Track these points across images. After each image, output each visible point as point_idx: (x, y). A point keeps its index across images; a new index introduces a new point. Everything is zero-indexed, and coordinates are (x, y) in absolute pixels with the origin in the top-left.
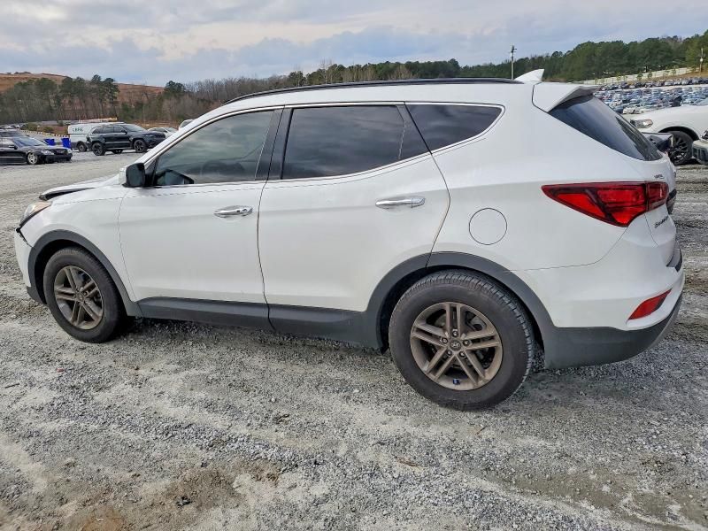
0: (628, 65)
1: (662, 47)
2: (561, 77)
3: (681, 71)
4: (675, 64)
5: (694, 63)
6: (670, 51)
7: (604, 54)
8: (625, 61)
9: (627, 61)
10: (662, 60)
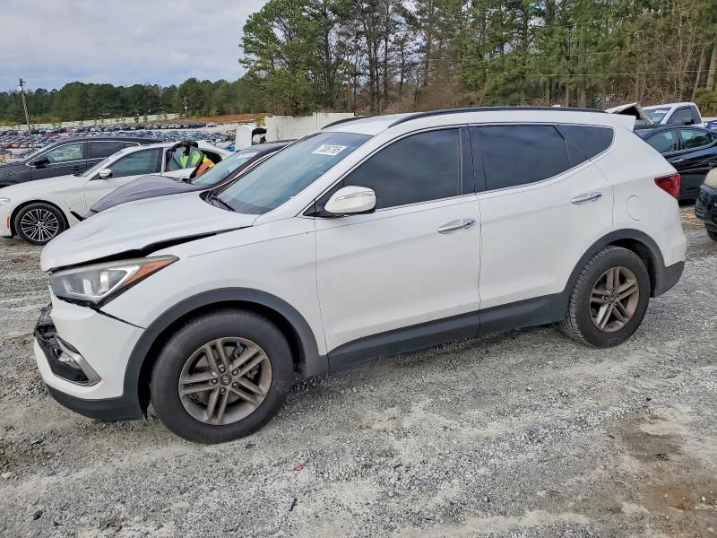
0: (122, 108)
1: (149, 94)
2: (55, 115)
3: (171, 116)
4: (163, 110)
5: (180, 110)
6: (156, 97)
7: (97, 95)
8: (118, 104)
9: (120, 104)
10: (151, 105)
